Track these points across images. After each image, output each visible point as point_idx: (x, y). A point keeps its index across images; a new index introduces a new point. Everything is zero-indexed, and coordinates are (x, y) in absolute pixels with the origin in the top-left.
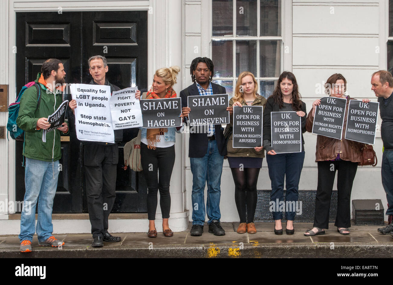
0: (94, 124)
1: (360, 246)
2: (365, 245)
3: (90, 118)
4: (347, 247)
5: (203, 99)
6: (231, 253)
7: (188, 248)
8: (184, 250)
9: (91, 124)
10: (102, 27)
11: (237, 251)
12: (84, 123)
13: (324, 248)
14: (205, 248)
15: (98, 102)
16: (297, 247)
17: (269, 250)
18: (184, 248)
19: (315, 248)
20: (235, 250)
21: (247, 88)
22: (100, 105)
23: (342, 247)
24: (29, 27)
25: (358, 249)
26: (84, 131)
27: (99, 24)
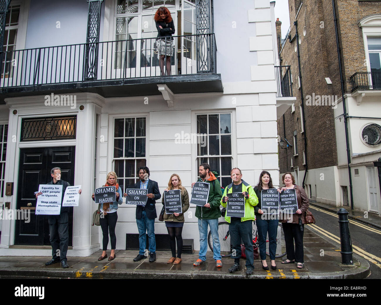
0: (48, 206)
1: (156, 273)
2: (159, 273)
3: (47, 203)
4: (149, 274)
5: (134, 191)
6: (88, 275)
7: (66, 272)
8: (64, 273)
9: (46, 206)
10: (56, 154)
11: (91, 274)
12: (42, 206)
13: (136, 274)
14: (75, 272)
15: (53, 194)
16: (122, 273)
17: (107, 274)
18: (64, 271)
19: (132, 274)
20: (89, 273)
21: (174, 183)
22: (54, 196)
23: (146, 274)
24: (26, 155)
25: (155, 276)
26: (40, 211)
27: (55, 153)
